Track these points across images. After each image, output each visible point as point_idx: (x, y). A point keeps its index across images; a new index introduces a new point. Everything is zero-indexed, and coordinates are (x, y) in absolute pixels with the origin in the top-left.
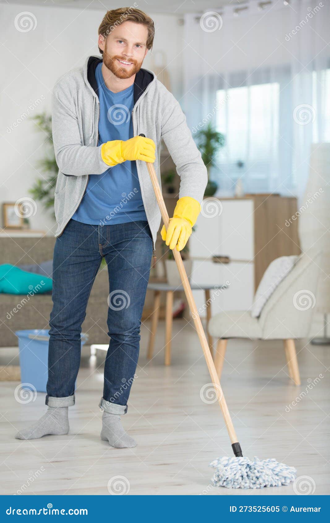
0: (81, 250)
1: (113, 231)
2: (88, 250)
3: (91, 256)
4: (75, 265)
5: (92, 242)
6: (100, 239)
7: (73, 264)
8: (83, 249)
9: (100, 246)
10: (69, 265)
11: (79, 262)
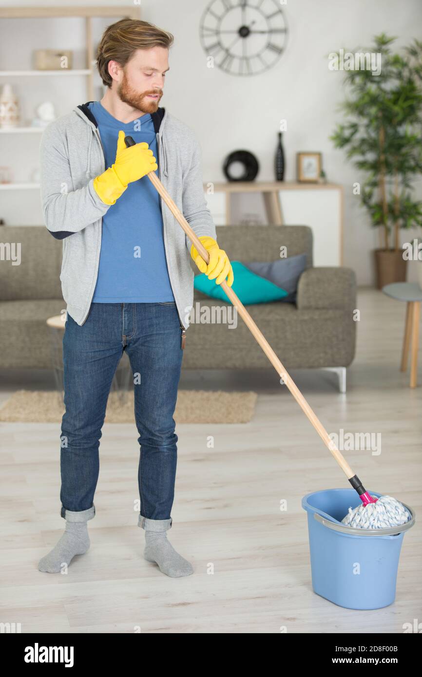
0: (99, 343)
1: (141, 320)
2: (109, 342)
3: (112, 349)
4: (93, 363)
5: (113, 333)
6: (125, 330)
7: (91, 362)
8: (102, 342)
9: (124, 337)
10: (86, 363)
11: (99, 359)
